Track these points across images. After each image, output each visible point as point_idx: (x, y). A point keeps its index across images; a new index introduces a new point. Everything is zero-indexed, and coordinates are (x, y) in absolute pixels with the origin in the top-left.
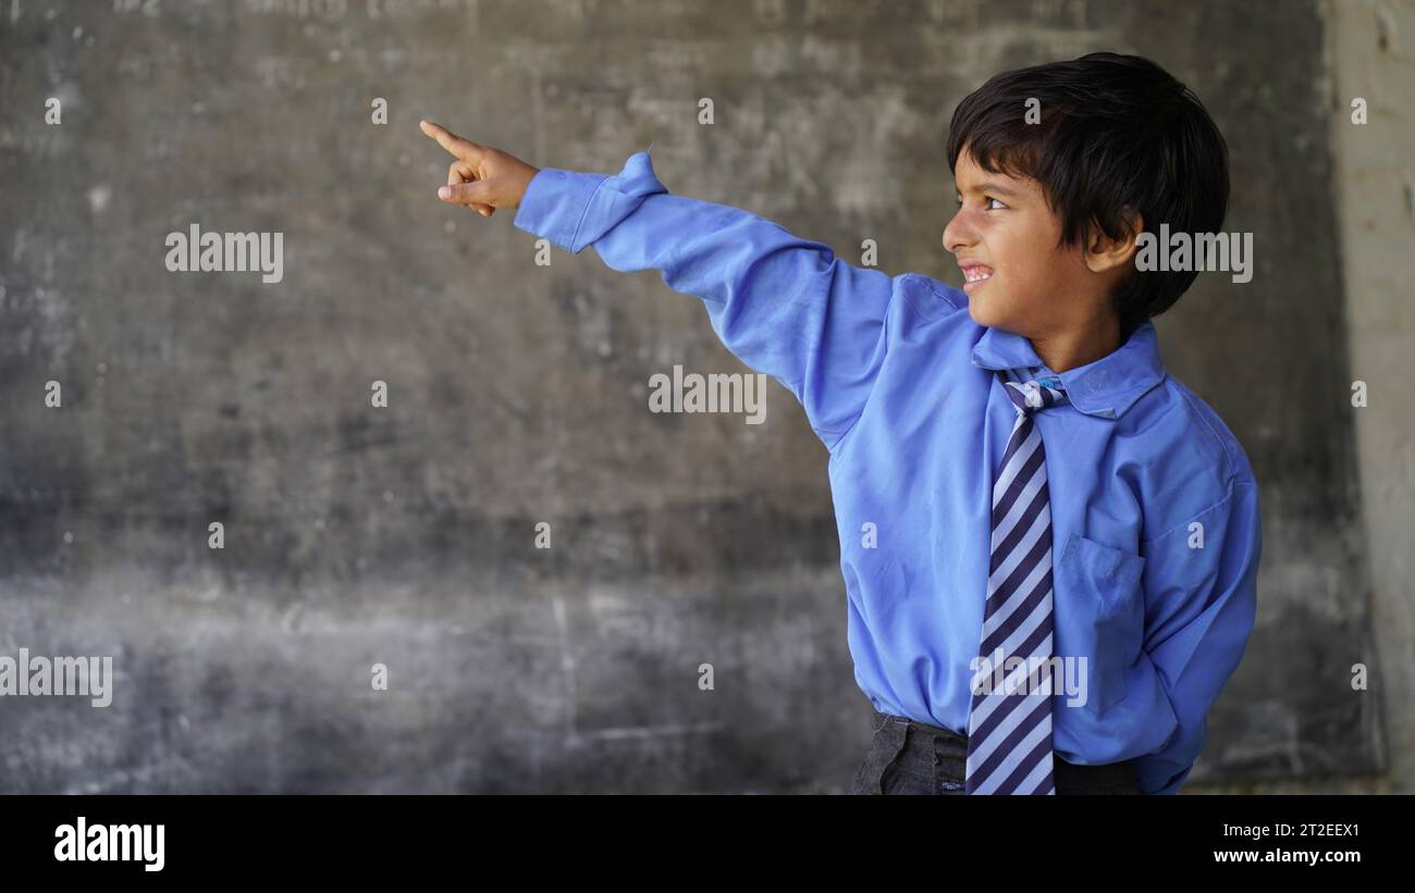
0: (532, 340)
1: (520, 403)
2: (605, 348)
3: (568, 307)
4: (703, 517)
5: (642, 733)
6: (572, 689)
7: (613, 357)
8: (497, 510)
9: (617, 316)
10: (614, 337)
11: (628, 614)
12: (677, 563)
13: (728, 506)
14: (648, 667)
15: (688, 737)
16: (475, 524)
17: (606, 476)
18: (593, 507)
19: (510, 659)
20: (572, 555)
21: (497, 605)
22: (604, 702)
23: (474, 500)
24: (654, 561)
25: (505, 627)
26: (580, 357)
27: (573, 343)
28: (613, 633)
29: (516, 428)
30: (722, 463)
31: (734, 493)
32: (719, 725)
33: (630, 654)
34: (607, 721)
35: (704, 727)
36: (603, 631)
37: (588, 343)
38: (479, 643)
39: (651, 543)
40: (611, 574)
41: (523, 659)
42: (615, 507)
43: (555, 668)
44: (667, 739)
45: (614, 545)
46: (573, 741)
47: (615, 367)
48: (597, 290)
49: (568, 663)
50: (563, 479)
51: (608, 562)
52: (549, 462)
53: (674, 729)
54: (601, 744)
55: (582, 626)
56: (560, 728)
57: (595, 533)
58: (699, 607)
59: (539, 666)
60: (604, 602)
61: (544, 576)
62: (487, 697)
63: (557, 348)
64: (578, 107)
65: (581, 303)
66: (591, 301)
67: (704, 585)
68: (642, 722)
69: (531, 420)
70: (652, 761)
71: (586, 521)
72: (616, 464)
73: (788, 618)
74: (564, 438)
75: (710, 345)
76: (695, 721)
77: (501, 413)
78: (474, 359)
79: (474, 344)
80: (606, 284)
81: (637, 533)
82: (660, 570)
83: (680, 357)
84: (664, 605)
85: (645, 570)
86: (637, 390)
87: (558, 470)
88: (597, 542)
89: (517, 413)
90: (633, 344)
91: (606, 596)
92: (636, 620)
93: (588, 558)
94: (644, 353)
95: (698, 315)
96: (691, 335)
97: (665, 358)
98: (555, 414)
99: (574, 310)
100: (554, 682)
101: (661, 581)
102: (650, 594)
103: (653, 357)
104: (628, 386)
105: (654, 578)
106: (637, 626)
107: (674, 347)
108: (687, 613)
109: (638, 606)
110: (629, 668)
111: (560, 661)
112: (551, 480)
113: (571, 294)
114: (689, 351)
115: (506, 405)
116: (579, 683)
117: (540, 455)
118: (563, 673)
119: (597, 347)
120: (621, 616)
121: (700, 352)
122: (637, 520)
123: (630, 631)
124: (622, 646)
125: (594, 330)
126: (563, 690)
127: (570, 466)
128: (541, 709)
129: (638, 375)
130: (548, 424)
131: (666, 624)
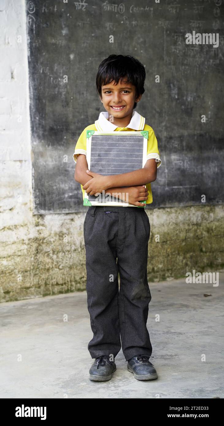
0: (161, 95)
1: (158, 110)
3: (169, 87)
4: (196, 137)
5: (181, 187)
6: (167, 176)
7: (178, 99)
9: (179, 89)
10: (178, 94)
11: (180, 160)
12: (190, 149)
13: (201, 135)
14: (183, 172)
15: (190, 188)
17: (176, 127)
18: (173, 135)
20: (168, 146)
22: (173, 180)
24: (185, 148)
26: (171, 99)
27: (170, 95)
29: (157, 115)
31: (203, 132)
32: (197, 186)
33: (179, 169)
34: (174, 184)
35: (194, 186)
36: (174, 164)
37: (173, 95)
39: (184, 144)
40: (175, 151)
42: (177, 135)
43: (163, 172)
44: (186, 188)
45: (177, 144)
46: (167, 188)
47: (178, 101)
48: (175, 83)
49: (166, 171)
50: (167, 128)
51: (175, 148)
52: (164, 124)
53: (188, 186)
54: (172, 189)
55: (169, 162)
56: (164, 185)
57: (173, 141)
58: (194, 159)
59: (160, 171)
60: (174, 157)
61: (162, 150)
63: (166, 96)
64: (174, 37)
65: (172, 85)
66: (174, 86)
67: (195, 154)
68: (181, 185)
69: (160, 114)
70: (183, 193)
71: (171, 138)
72: (178, 125)
73: (212, 162)
74: (167, 118)
75: (199, 97)
76: (192, 185)
77: (154, 112)
78: (149, 98)
79: (149, 95)
80: (177, 81)
81: (182, 141)
82: (186, 150)
83: (192, 100)
84: (187, 158)
85: (183, 150)
86: (183, 107)
87: (165, 126)
88: (173, 143)
89: (157, 112)
90: (183, 96)
91: (175, 156)
92: (180, 161)
93: (171, 146)
94: (185, 98)
95: (197, 89)
96: (195, 94)
97: (189, 100)
98: (165, 112)
99: (170, 87)
100: (163, 175)
101: (186, 152)
102: (184, 155)
103: (187, 99)
104: (181, 106)
105: (185, 152)
106: (181, 163)
107: (191, 97)
108: (191, 160)
109: (181, 158)
110: (179, 172)
111: (165, 170)
112: (164, 128)
113: (170, 83)
114: (194, 98)
115: (155, 110)
116: (168, 176)
117: (162, 122)
118: (165, 173)
119: (175, 97)
120: (178, 160)
121: (197, 99)
122: (182, 138)
123: (180, 164)
124: (178, 167)
125: (174, 92)
126: (165, 177)
127: (168, 125)
128: (160, 181)
129: (183, 103)
130: (164, 115)
131: (187, 162)
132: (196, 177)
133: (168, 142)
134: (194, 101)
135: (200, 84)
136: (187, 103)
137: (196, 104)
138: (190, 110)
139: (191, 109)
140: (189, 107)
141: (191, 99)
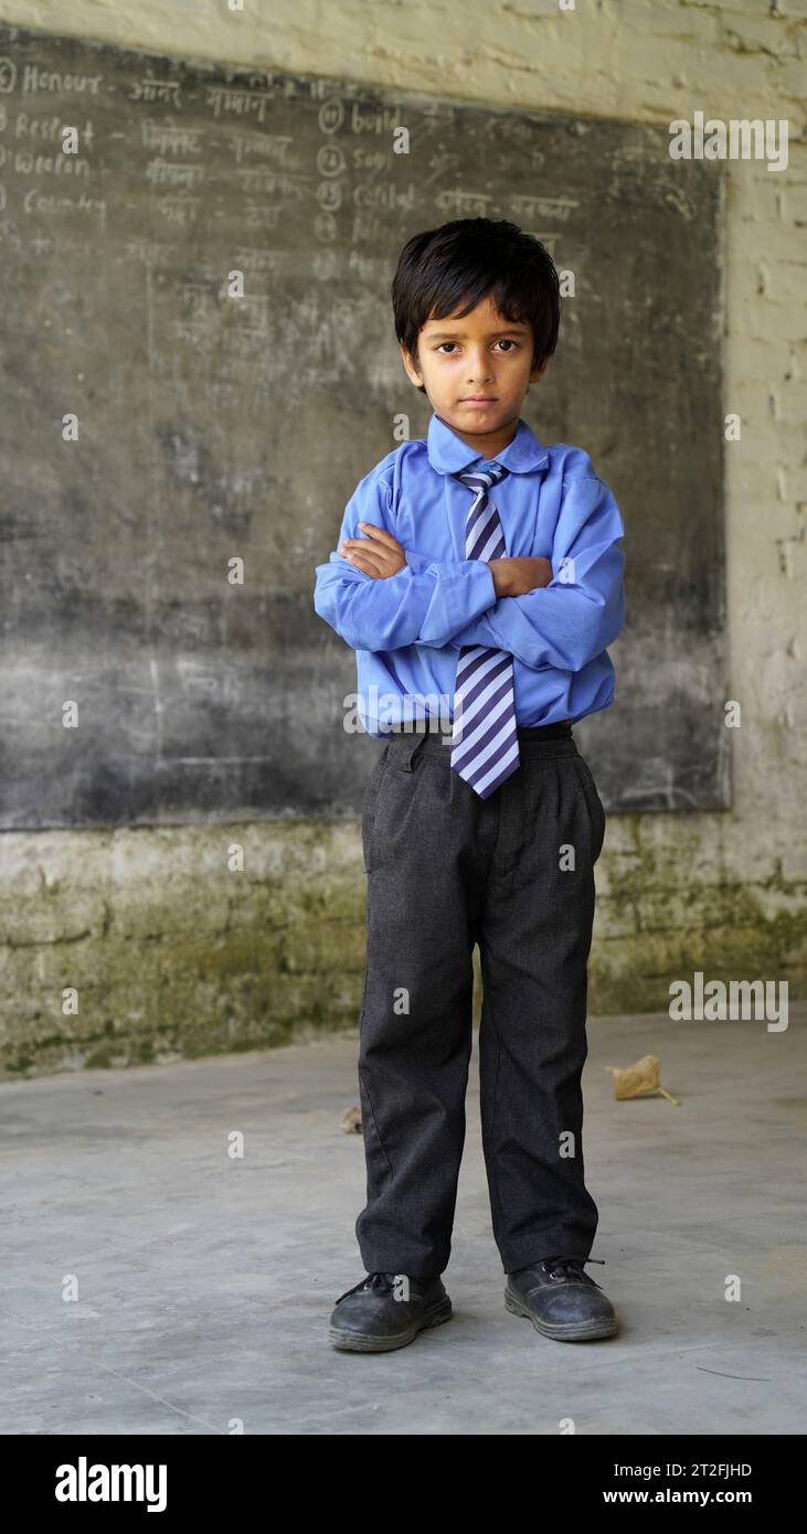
0: (140, 468)
1: (129, 514)
2: (194, 477)
3: (168, 444)
4: (263, 607)
5: (211, 761)
6: (160, 726)
7: (200, 484)
8: (110, 593)
9: (204, 453)
10: (201, 470)
11: (206, 675)
12: (242, 640)
13: (281, 600)
14: (218, 714)
15: (245, 766)
16: (93, 602)
17: (192, 572)
18: (182, 596)
19: (116, 702)
20: (164, 630)
21: (108, 662)
22: (184, 738)
23: (92, 584)
24: (224, 638)
25: (113, 679)
26: (175, 482)
27: (171, 471)
28: (193, 688)
29: (126, 532)
30: (279, 568)
31: (286, 591)
32: (268, 759)
33: (204, 704)
34: (186, 751)
35: (257, 759)
36: (185, 686)
37: (182, 473)
38: (93, 689)
39: (223, 625)
40: (194, 646)
41: (128, 703)
42: (197, 596)
43: (149, 710)
44: (228, 766)
45: (196, 624)
46: (161, 764)
47: (200, 491)
48: (190, 433)
49: (159, 708)
50: (160, 573)
51: (191, 636)
52: (150, 560)
53: (235, 759)
54: (181, 768)
55: (170, 681)
56: (151, 755)
57: (183, 614)
58: (257, 673)
59: (137, 708)
60: (186, 665)
61: (143, 643)
62: (98, 729)
63: (159, 475)
64: (180, 293)
65: (177, 441)
66: (185, 442)
67: (261, 657)
68: (211, 754)
69: (137, 527)
70: (217, 781)
71: (176, 604)
72: (200, 564)
73: (321, 684)
74: (161, 543)
75: (272, 480)
76: (250, 755)
77: (115, 521)
78: (96, 478)
79: (96, 466)
80: (197, 428)
81: (213, 616)
82: (230, 644)
83: (249, 487)
84: (231, 669)
85: (218, 643)
86: (218, 510)
87: (157, 565)
88: (184, 621)
89: (127, 522)
90: (216, 475)
91: (188, 661)
92: (210, 679)
93: (176, 632)
94: (223, 482)
95: (264, 458)
96: (259, 472)
97: (238, 487)
98: (155, 523)
99: (172, 446)
100: (148, 721)
101: (229, 652)
102: (221, 661)
103: (230, 487)
104: (210, 506)
105: (224, 650)
106: (211, 684)
107: (246, 479)
108: (248, 677)
109: (212, 670)
110: (203, 714)
111: (153, 706)
112: (151, 573)
113: (170, 435)
114: (257, 484)
115: (119, 515)
116: (166, 723)
117: (143, 554)
118: (155, 715)
119: (188, 476)
120: (199, 676)
121: (265, 485)
122: (214, 607)
123: (206, 687)
124: (199, 697)
125: (187, 463)
126: (154, 727)
127: (165, 563)
128: (138, 739)
129: (218, 499)
130: (150, 531)
131: (232, 684)
132: (265, 731)
133: (166, 617)
134: (256, 492)
135: (275, 442)
136: (230, 499)
137: (264, 502)
138: (240, 521)
139: (247, 517)
140: (239, 510)
141: (245, 487)
